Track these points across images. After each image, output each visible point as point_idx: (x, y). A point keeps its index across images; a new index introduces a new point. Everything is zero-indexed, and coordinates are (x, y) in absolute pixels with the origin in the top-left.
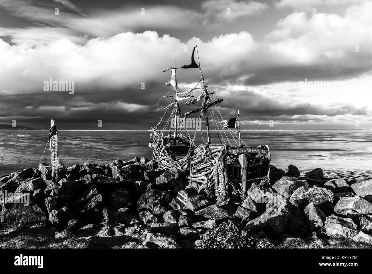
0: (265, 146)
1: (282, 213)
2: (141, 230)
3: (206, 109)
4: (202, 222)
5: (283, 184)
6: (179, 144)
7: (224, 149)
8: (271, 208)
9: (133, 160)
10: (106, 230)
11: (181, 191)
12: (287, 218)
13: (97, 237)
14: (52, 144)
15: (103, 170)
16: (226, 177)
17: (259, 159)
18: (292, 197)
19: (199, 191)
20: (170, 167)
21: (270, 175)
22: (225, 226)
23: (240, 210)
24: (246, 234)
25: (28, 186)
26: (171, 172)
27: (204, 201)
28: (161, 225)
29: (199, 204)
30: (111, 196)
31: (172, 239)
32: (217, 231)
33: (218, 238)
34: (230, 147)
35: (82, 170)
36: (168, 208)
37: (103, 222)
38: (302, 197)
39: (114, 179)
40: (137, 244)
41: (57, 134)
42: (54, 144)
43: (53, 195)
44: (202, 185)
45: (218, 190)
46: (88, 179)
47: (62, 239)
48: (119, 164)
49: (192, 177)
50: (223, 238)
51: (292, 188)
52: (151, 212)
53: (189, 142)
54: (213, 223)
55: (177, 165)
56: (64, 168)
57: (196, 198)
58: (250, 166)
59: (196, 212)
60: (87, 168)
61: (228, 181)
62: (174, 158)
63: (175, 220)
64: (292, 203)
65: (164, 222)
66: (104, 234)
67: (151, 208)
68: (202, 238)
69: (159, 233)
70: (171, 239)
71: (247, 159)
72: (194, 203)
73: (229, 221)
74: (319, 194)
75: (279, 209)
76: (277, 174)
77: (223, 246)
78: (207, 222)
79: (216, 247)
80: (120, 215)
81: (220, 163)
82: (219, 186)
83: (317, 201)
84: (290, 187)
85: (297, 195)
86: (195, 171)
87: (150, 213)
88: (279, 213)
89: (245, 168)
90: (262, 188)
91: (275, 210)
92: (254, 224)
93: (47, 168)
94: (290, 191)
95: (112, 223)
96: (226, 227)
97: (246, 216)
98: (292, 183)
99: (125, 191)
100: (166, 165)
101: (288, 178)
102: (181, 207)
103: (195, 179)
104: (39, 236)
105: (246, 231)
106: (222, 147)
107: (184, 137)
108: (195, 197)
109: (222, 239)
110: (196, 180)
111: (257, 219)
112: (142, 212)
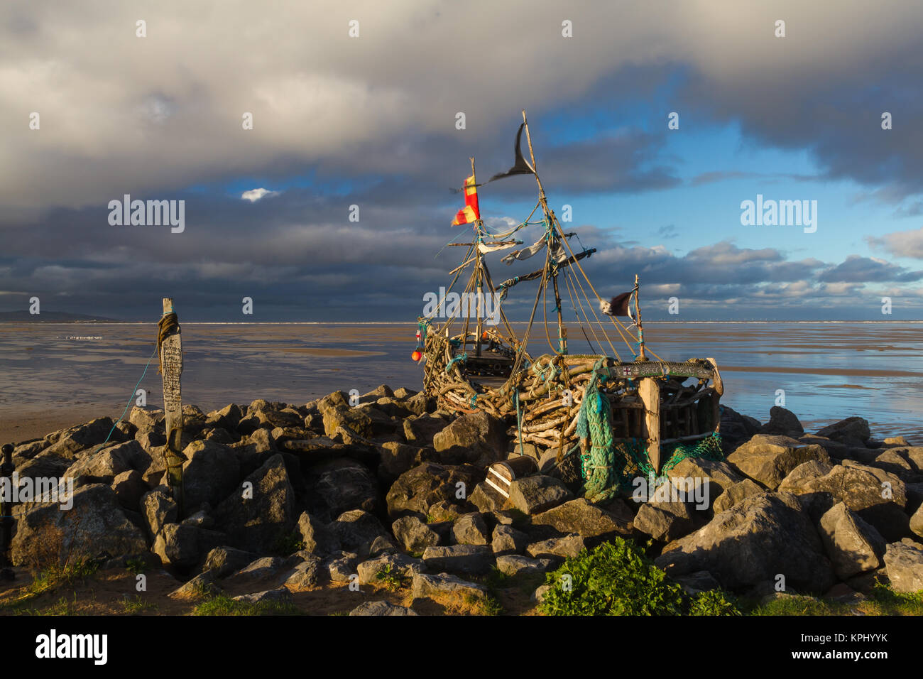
0: (708, 359)
1: (758, 527)
2: (399, 568)
3: (555, 273)
4: (551, 542)
5: (757, 452)
6: (489, 354)
7: (602, 367)
8: (727, 511)
9: (375, 392)
10: (307, 570)
11: (496, 466)
12: (773, 539)
13: (282, 593)
14: (167, 356)
15: (301, 417)
16: (607, 431)
17: (691, 390)
18: (782, 485)
19: (541, 464)
20: (467, 409)
21: (721, 430)
22: (608, 554)
23: (644, 513)
24: (662, 575)
25: (96, 463)
26: (472, 419)
27: (554, 489)
28: (448, 551)
29: (540, 498)
30: (321, 481)
31: (478, 587)
32: (589, 564)
33: (592, 581)
34: (617, 360)
35: (245, 418)
36: (465, 507)
37: (299, 550)
38: (811, 486)
39: (328, 439)
40: (389, 604)
41: (180, 332)
42: (171, 356)
43: (167, 485)
44: (548, 451)
45: (589, 462)
46: (260, 439)
47: (188, 604)
48: (341, 401)
49: (522, 431)
50: (604, 584)
51: (782, 462)
52: (424, 520)
53: (513, 350)
54: (578, 544)
55: (484, 403)
56: (198, 415)
57: (535, 481)
58: (668, 407)
59: (534, 517)
60: (259, 414)
61: (614, 442)
62: (477, 388)
63: (483, 535)
64: (783, 500)
65: (455, 542)
66: (302, 581)
67: (423, 508)
68: (552, 581)
69: (444, 574)
70: (475, 588)
71: (660, 389)
72: (529, 495)
73: (619, 540)
74: (863, 483)
75: (749, 514)
76: (741, 429)
77: (605, 603)
78: (562, 542)
79: (587, 604)
80: (345, 529)
81: (593, 399)
82: (592, 454)
83: (857, 501)
84: (777, 461)
85: (799, 483)
86: (529, 417)
87: (419, 522)
88: (749, 526)
89: (655, 412)
90: (702, 459)
91: (739, 516)
92: (683, 551)
93: (153, 416)
94: (778, 470)
95: (324, 552)
96: (612, 556)
97: (661, 530)
98: (782, 450)
99: (358, 469)
100: (457, 404)
101: (772, 437)
102: (497, 503)
103: (530, 435)
104: (122, 599)
105: (662, 569)
106: (597, 362)
107: (501, 337)
108: (532, 480)
109: (602, 586)
110: (533, 439)
111: (691, 539)
112: (399, 520)
